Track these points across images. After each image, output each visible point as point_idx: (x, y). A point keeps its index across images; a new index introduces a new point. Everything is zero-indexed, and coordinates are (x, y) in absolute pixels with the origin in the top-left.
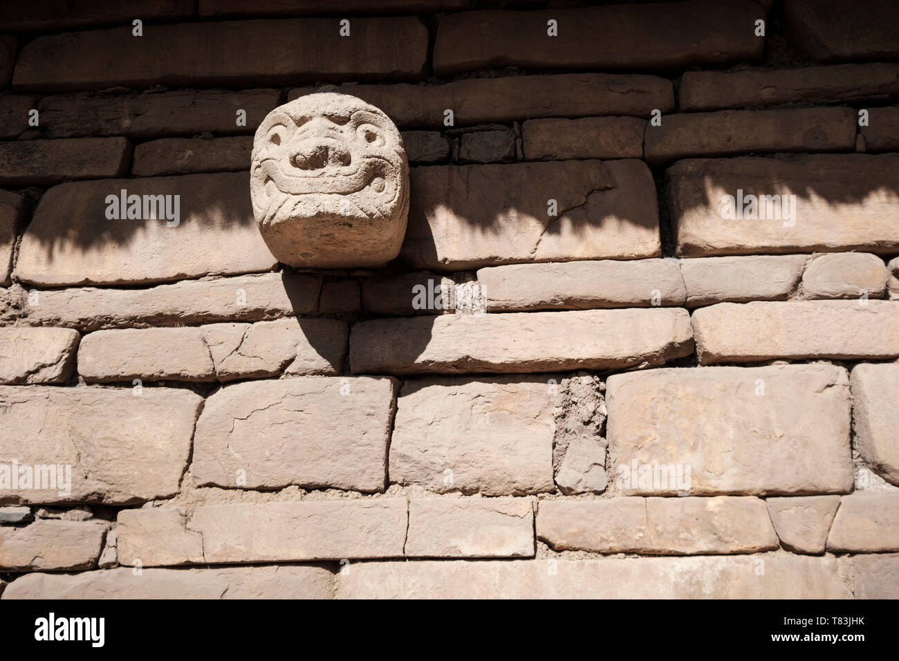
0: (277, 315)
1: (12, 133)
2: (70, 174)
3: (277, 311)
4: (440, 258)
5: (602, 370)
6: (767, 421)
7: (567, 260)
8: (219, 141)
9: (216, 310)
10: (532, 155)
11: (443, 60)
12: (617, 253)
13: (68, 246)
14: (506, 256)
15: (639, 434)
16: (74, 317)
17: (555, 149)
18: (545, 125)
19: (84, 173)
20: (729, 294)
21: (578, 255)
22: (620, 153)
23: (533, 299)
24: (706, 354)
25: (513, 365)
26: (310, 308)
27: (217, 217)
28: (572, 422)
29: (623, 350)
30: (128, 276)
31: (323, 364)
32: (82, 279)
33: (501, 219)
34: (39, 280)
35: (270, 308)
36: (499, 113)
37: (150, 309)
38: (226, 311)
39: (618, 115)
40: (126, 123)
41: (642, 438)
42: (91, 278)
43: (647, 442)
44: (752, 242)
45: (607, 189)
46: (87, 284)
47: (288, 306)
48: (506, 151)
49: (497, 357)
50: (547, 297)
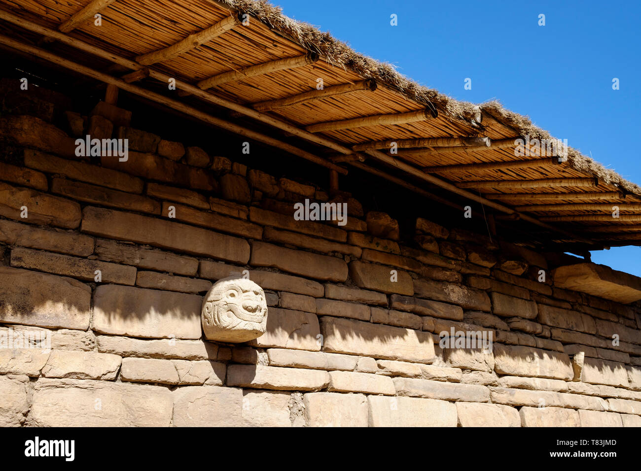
0: (201, 359)
1: (85, 255)
2: (114, 281)
3: (202, 357)
4: (258, 343)
5: (304, 391)
6: (349, 413)
7: (296, 349)
8: (176, 277)
9: (180, 354)
10: (284, 307)
11: (256, 261)
12: (310, 349)
13: (117, 317)
14: (278, 345)
15: (317, 416)
16: (121, 351)
17: (291, 305)
18: (289, 295)
19: (121, 282)
20: (340, 368)
21: (299, 348)
22: (310, 311)
23: (286, 363)
24: (333, 388)
25: (280, 387)
26: (214, 357)
27: (178, 313)
28: (295, 410)
29: (312, 385)
30: (144, 335)
31: (220, 381)
32: (124, 333)
33: (276, 330)
34: (105, 331)
35: (199, 356)
36: (274, 288)
37: (153, 351)
38: (183, 355)
39: (309, 296)
40: (137, 261)
41: (318, 417)
42: (128, 333)
43: (318, 419)
44: (346, 350)
45: (307, 323)
46: (126, 335)
47: (206, 356)
48: (276, 303)
49: (276, 384)
50: (291, 363)
